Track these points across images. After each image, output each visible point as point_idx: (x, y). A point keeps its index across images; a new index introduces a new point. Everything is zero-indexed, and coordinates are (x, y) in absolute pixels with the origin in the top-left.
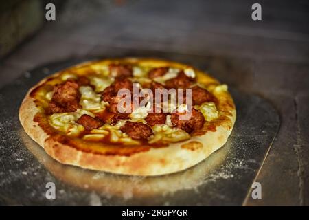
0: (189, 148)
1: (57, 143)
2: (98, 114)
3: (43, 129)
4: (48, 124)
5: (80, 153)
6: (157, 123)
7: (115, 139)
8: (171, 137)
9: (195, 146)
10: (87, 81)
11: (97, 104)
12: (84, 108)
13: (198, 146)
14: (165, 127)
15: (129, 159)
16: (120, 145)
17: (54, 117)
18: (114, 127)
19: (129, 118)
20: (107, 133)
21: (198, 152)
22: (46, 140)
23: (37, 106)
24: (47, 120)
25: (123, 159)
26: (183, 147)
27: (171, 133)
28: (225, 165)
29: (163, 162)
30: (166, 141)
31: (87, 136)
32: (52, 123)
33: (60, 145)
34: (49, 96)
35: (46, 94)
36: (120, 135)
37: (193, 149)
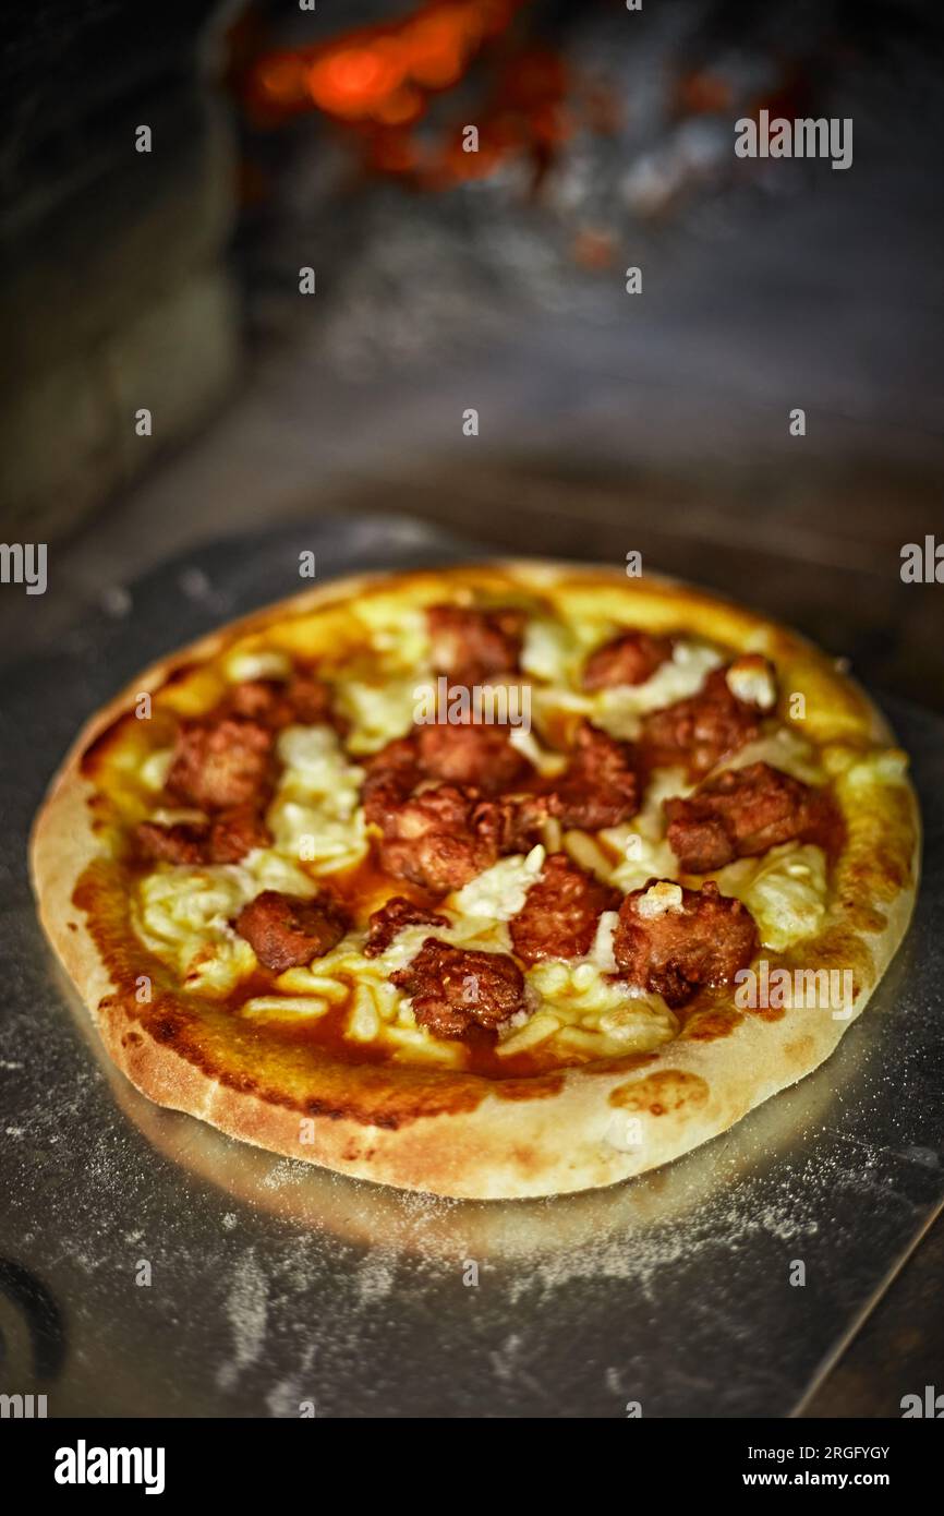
0: (641, 1106)
1: (137, 1028)
2: (329, 880)
3: (102, 947)
4: (126, 919)
5: (214, 1086)
6: (553, 953)
7: (362, 1028)
8: (595, 1031)
9: (670, 1094)
10: (318, 699)
11: (336, 831)
12: (279, 848)
13: (686, 1091)
14: (585, 974)
15: (394, 1139)
16: (375, 1059)
17: (155, 887)
18: (375, 964)
19: (442, 922)
20: (340, 991)
21: (681, 1120)
22: (103, 1004)
23: (97, 826)
24: (124, 903)
25: (370, 1134)
26: (617, 1098)
27: (598, 1013)
28: (799, 1169)
29: (525, 1157)
30: (570, 1047)
31: (257, 1007)
32: (141, 918)
33: (147, 1038)
34: (153, 773)
35: (141, 762)
36: (387, 1012)
37: (658, 1110)
